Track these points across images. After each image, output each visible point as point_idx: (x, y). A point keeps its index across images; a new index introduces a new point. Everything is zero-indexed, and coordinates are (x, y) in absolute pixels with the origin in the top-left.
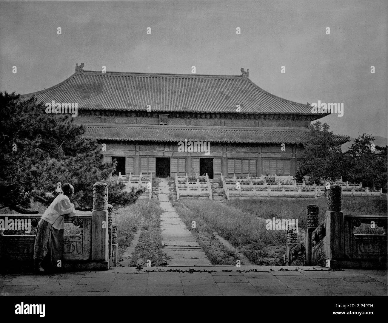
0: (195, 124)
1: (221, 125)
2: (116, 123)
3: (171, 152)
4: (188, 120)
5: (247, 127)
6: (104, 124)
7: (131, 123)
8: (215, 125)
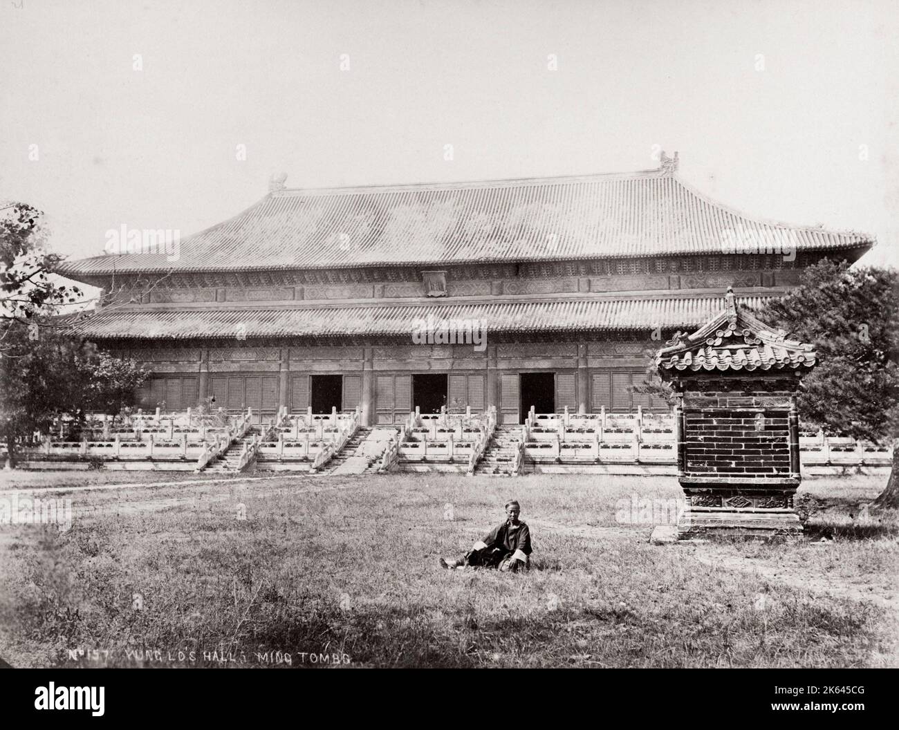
0: (514, 291)
1: (579, 290)
2: (327, 299)
3: (447, 361)
4: (496, 282)
5: (650, 292)
6: (301, 302)
7: (362, 297)
8: (564, 291)
